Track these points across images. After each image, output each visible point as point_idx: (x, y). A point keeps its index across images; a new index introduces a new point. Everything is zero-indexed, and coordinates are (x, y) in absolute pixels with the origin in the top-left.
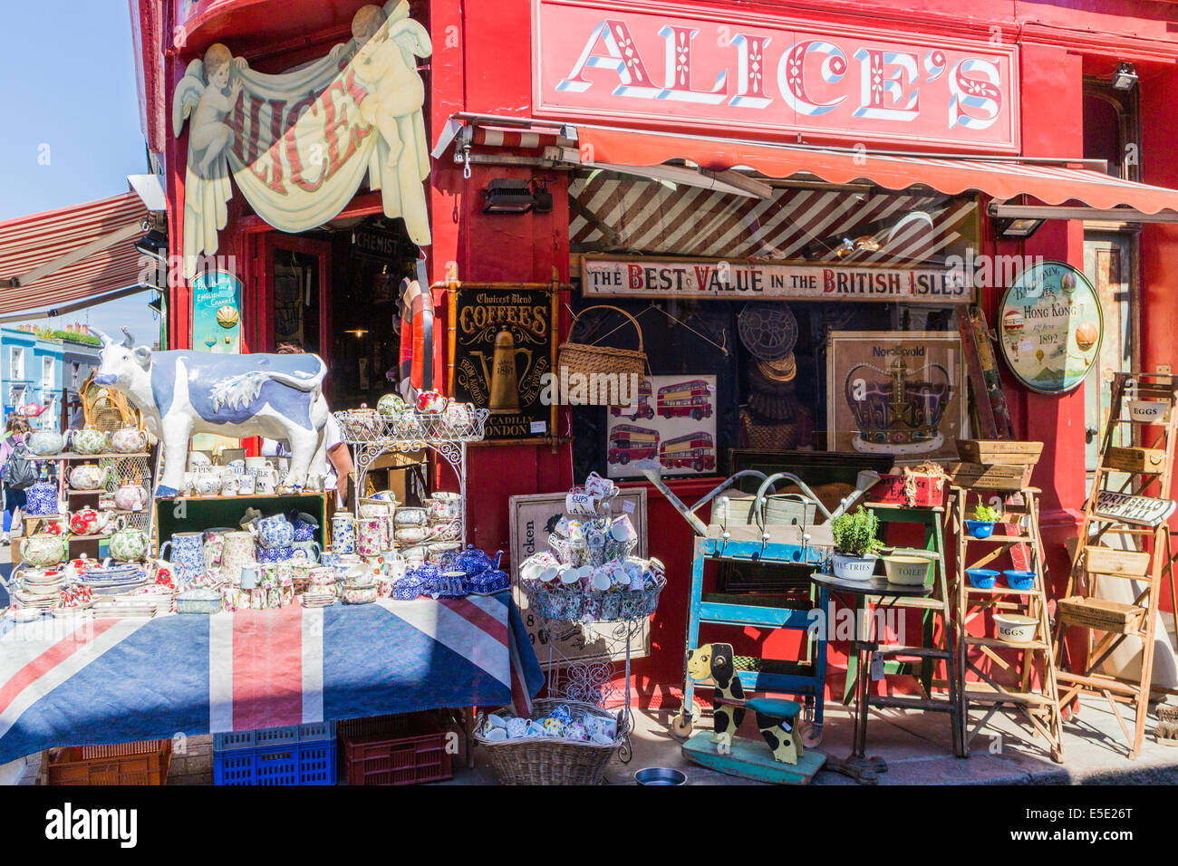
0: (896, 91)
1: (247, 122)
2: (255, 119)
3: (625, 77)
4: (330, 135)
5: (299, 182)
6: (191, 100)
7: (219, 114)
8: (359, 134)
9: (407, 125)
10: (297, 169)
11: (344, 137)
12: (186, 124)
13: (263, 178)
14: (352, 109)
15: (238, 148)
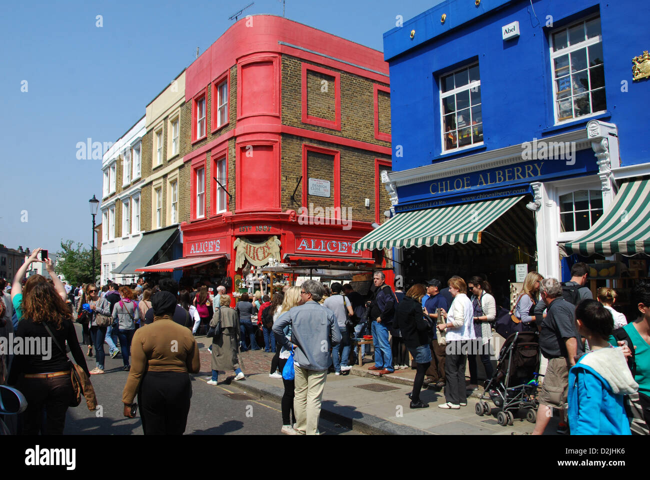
0: (344, 248)
1: (249, 249)
2: (250, 249)
3: (306, 247)
4: (264, 253)
5: (258, 259)
6: (237, 244)
7: (243, 247)
8: (269, 254)
9: (277, 254)
10: (258, 257)
11: (266, 254)
12: (236, 247)
13: (251, 258)
14: (268, 250)
15: (247, 253)
